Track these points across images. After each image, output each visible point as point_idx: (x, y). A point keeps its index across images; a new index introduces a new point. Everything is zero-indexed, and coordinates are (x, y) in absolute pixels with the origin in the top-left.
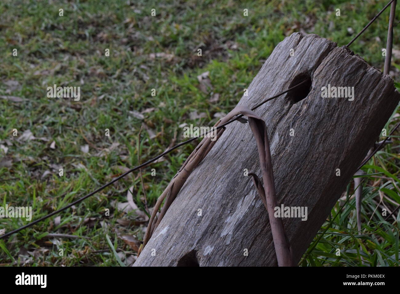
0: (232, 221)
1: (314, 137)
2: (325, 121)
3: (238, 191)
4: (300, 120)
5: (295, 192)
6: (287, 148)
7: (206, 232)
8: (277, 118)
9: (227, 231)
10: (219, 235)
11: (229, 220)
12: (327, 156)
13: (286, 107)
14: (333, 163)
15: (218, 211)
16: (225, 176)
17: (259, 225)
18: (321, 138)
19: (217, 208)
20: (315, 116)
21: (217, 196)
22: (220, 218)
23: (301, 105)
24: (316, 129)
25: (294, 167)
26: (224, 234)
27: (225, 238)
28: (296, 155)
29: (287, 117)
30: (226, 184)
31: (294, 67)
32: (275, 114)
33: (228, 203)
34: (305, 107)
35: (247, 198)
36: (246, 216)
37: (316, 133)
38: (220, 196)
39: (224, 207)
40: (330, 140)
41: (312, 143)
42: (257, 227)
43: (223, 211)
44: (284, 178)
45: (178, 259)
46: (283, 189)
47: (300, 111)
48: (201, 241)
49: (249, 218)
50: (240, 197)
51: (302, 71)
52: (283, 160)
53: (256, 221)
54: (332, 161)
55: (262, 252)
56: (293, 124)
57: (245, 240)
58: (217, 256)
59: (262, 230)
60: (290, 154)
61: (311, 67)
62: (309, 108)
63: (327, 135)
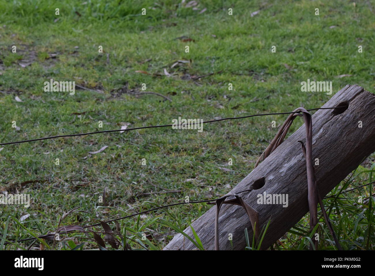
0: (287, 166)
1: (342, 133)
2: (350, 125)
3: (294, 153)
4: (337, 123)
5: (325, 157)
6: (326, 135)
7: (272, 170)
8: (325, 122)
9: (284, 170)
10: (279, 171)
11: (285, 165)
12: (348, 143)
13: (331, 117)
14: (351, 147)
15: (281, 161)
16: (290, 146)
17: (301, 169)
18: (347, 133)
19: (281, 160)
20: (345, 122)
21: (283, 155)
22: (282, 164)
23: (339, 117)
24: (344, 129)
25: (327, 145)
26: (281, 171)
27: (281, 173)
28: (330, 139)
29: (330, 121)
30: (289, 150)
31: (341, 99)
32: (324, 120)
33: (287, 158)
34: (341, 118)
35: (298, 156)
36: (295, 164)
37: (344, 130)
38: (284, 155)
39: (285, 160)
40: (351, 135)
41: (341, 135)
42: (300, 170)
43: (284, 162)
44: (321, 149)
45: (255, 181)
46: (319, 155)
47: (338, 119)
48: (269, 174)
49: (297, 165)
50: (294, 155)
51: (344, 101)
52: (322, 141)
53: (300, 167)
54: (350, 146)
55: (301, 183)
56: (332, 125)
57: (292, 176)
58: (275, 181)
59: (303, 172)
60: (327, 138)
61: (349, 99)
62: (343, 118)
63: (350, 132)
